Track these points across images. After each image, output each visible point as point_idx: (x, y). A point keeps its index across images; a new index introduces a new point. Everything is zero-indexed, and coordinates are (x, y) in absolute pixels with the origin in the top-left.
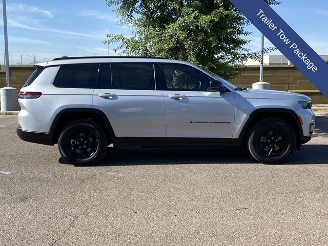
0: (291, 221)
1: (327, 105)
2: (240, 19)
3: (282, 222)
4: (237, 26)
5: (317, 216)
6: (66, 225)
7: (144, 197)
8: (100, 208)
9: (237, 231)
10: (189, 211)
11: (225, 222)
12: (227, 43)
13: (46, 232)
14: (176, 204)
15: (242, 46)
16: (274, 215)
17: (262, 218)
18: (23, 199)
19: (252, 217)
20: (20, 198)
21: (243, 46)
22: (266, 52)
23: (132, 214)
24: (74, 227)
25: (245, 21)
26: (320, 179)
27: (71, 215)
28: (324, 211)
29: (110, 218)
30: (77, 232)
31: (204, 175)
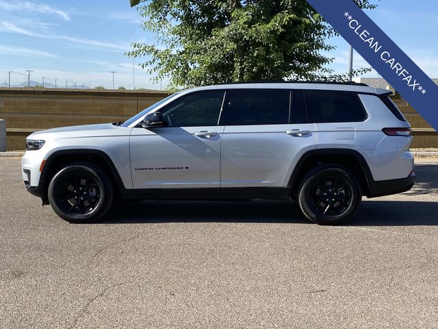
0: (385, 308)
1: (437, 149)
2: (319, 27)
3: (373, 309)
4: (316, 37)
5: (421, 301)
6: (78, 310)
7: (184, 273)
8: (124, 288)
9: (311, 320)
10: (246, 293)
11: (295, 308)
12: (301, 61)
13: (51, 319)
14: (229, 284)
15: (321, 66)
16: (362, 299)
17: (345, 304)
18: (18, 274)
19: (332, 302)
20: (13, 273)
21: (323, 66)
22: (355, 75)
23: (169, 297)
24: (89, 313)
25: (326, 31)
26: (426, 252)
27: (83, 296)
28: (430, 295)
29: (138, 301)
30: (92, 319)
31: (268, 245)
